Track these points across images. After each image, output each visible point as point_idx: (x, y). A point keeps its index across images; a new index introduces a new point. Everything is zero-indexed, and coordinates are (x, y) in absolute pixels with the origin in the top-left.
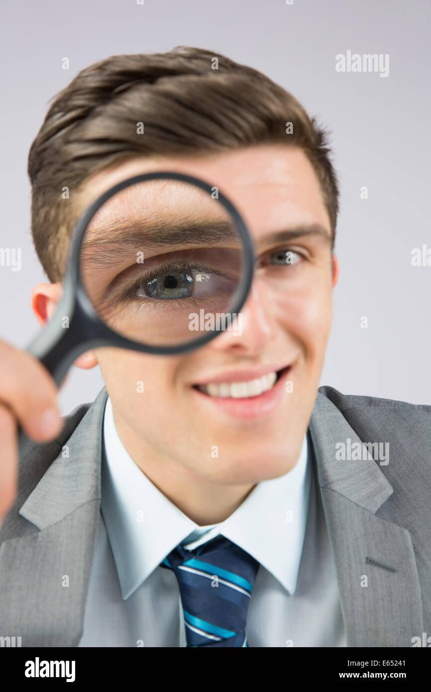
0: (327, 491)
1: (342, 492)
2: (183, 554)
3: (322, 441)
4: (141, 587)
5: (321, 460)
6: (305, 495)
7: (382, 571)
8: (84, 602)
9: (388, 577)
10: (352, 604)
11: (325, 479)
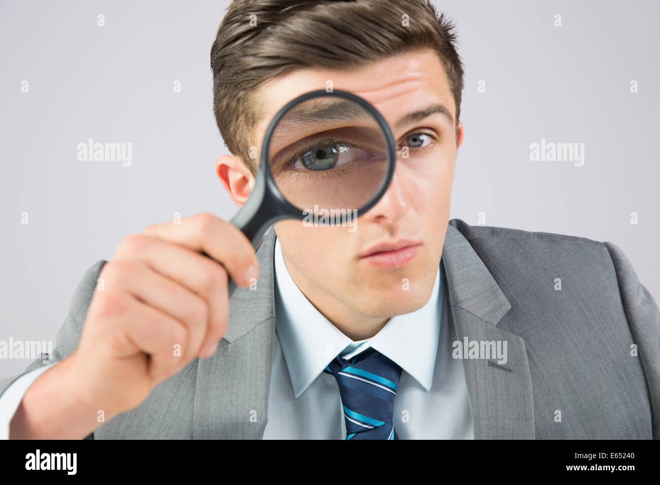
0: (457, 309)
1: (469, 309)
2: (341, 363)
3: (452, 268)
4: (308, 388)
5: (452, 284)
6: (438, 313)
7: (501, 371)
8: (267, 398)
9: (506, 375)
10: (478, 398)
11: (455, 300)
